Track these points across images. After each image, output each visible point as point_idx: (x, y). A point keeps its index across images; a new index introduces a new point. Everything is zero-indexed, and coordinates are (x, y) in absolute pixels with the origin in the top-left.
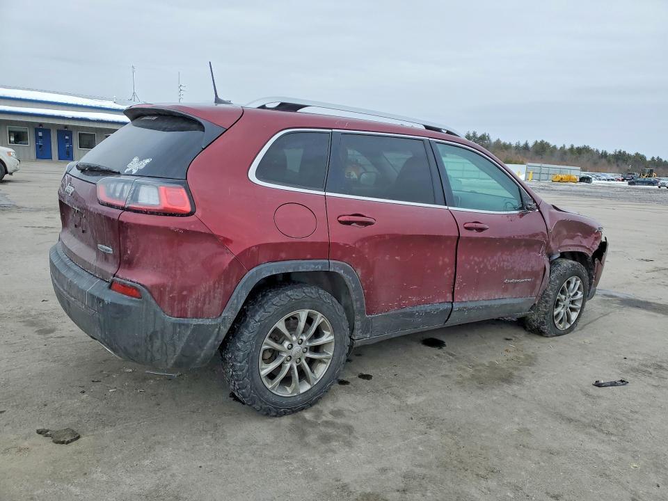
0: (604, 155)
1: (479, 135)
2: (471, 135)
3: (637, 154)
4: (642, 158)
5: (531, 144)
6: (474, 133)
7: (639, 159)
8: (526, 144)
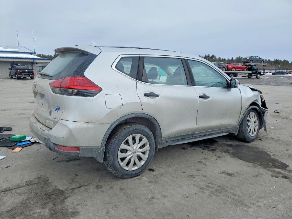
0: (269, 62)
1: (211, 55)
2: (207, 56)
3: (284, 60)
4: (287, 62)
5: (234, 58)
6: (208, 55)
7: (286, 62)
8: (232, 59)
